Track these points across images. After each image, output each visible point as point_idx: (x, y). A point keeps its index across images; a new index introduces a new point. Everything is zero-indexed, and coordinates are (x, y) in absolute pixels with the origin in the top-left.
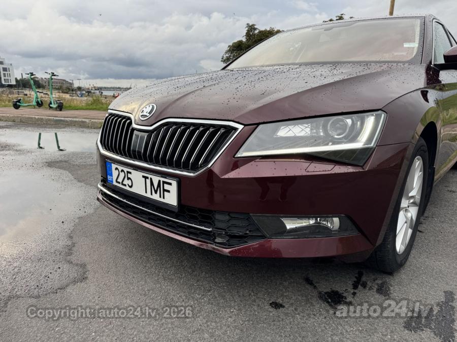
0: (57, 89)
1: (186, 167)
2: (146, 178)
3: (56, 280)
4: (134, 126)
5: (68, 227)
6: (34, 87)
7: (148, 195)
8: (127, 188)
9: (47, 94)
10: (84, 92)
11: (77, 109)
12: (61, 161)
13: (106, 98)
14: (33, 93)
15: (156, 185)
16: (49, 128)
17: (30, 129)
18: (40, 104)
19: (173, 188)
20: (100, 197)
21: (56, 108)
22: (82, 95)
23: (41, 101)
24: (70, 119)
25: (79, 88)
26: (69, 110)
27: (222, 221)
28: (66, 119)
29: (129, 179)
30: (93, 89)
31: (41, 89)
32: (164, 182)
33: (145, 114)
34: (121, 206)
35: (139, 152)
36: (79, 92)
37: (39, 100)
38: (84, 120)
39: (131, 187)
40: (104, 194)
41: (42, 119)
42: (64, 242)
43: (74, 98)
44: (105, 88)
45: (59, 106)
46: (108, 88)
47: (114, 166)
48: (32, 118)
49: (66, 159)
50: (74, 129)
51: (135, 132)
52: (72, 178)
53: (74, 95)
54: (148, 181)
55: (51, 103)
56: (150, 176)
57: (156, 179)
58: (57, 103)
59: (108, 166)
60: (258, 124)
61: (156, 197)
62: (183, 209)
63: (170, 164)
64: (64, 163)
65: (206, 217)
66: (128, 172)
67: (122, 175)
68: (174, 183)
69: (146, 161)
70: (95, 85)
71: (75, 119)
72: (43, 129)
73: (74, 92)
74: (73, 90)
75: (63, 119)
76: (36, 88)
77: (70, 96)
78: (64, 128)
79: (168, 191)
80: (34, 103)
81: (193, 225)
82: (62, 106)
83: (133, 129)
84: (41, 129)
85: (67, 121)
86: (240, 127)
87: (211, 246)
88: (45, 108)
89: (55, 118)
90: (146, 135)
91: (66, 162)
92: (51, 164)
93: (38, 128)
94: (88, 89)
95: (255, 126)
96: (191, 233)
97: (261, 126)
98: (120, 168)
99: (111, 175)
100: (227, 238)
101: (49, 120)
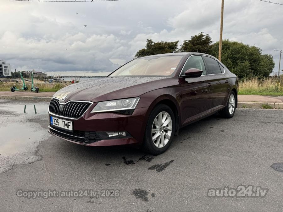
0: (36, 78)
1: (75, 117)
2: (63, 121)
3: (30, 160)
4: (60, 103)
5: (37, 144)
6: (22, 77)
7: (64, 128)
8: (57, 126)
9: (30, 81)
10: (53, 79)
11: (47, 91)
12: (36, 119)
13: (66, 83)
14: (22, 81)
15: (66, 123)
16: (31, 102)
17: (20, 103)
18: (26, 89)
19: (71, 124)
20: (49, 131)
21: (35, 91)
22: (51, 81)
23: (27, 87)
24: (42, 97)
25: (50, 77)
26: (42, 92)
27: (87, 135)
28: (40, 97)
29: (58, 122)
30: (59, 77)
31: (27, 78)
32: (69, 122)
33: (63, 99)
34: (56, 133)
35: (61, 112)
36: (50, 79)
37: (25, 86)
38: (49, 98)
39: (58, 125)
40: (51, 129)
41: (27, 97)
42: (34, 149)
43: (47, 83)
44: (66, 76)
45: (36, 90)
46: (67, 76)
47: (53, 118)
48: (21, 97)
49: (38, 118)
50: (44, 103)
51: (60, 105)
52: (40, 126)
53: (47, 81)
54: (64, 122)
55: (32, 89)
56: (64, 121)
57: (66, 121)
58: (35, 88)
59: (51, 118)
60: (98, 102)
61: (66, 128)
62: (75, 131)
63: (70, 116)
64: (37, 120)
65: (82, 134)
66: (58, 120)
67: (56, 121)
68: (71, 122)
69: (63, 115)
70: (60, 75)
71: (45, 97)
72: (28, 103)
73: (47, 80)
74: (46, 79)
75: (38, 97)
76: (24, 78)
77: (44, 82)
78: (39, 102)
79: (70, 125)
80: (23, 88)
81: (78, 137)
82: (38, 90)
83: (60, 104)
84: (26, 103)
85: (40, 98)
86: (92, 103)
87: (83, 144)
88: (29, 91)
89: (34, 97)
90: (63, 106)
91: (38, 119)
92: (30, 120)
93: (24, 102)
94: (56, 77)
95: (97, 103)
96: (78, 140)
97: (99, 103)
98: (55, 118)
99: (52, 121)
100: (89, 140)
101: (31, 98)
